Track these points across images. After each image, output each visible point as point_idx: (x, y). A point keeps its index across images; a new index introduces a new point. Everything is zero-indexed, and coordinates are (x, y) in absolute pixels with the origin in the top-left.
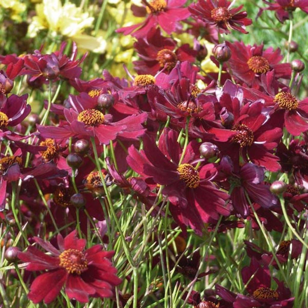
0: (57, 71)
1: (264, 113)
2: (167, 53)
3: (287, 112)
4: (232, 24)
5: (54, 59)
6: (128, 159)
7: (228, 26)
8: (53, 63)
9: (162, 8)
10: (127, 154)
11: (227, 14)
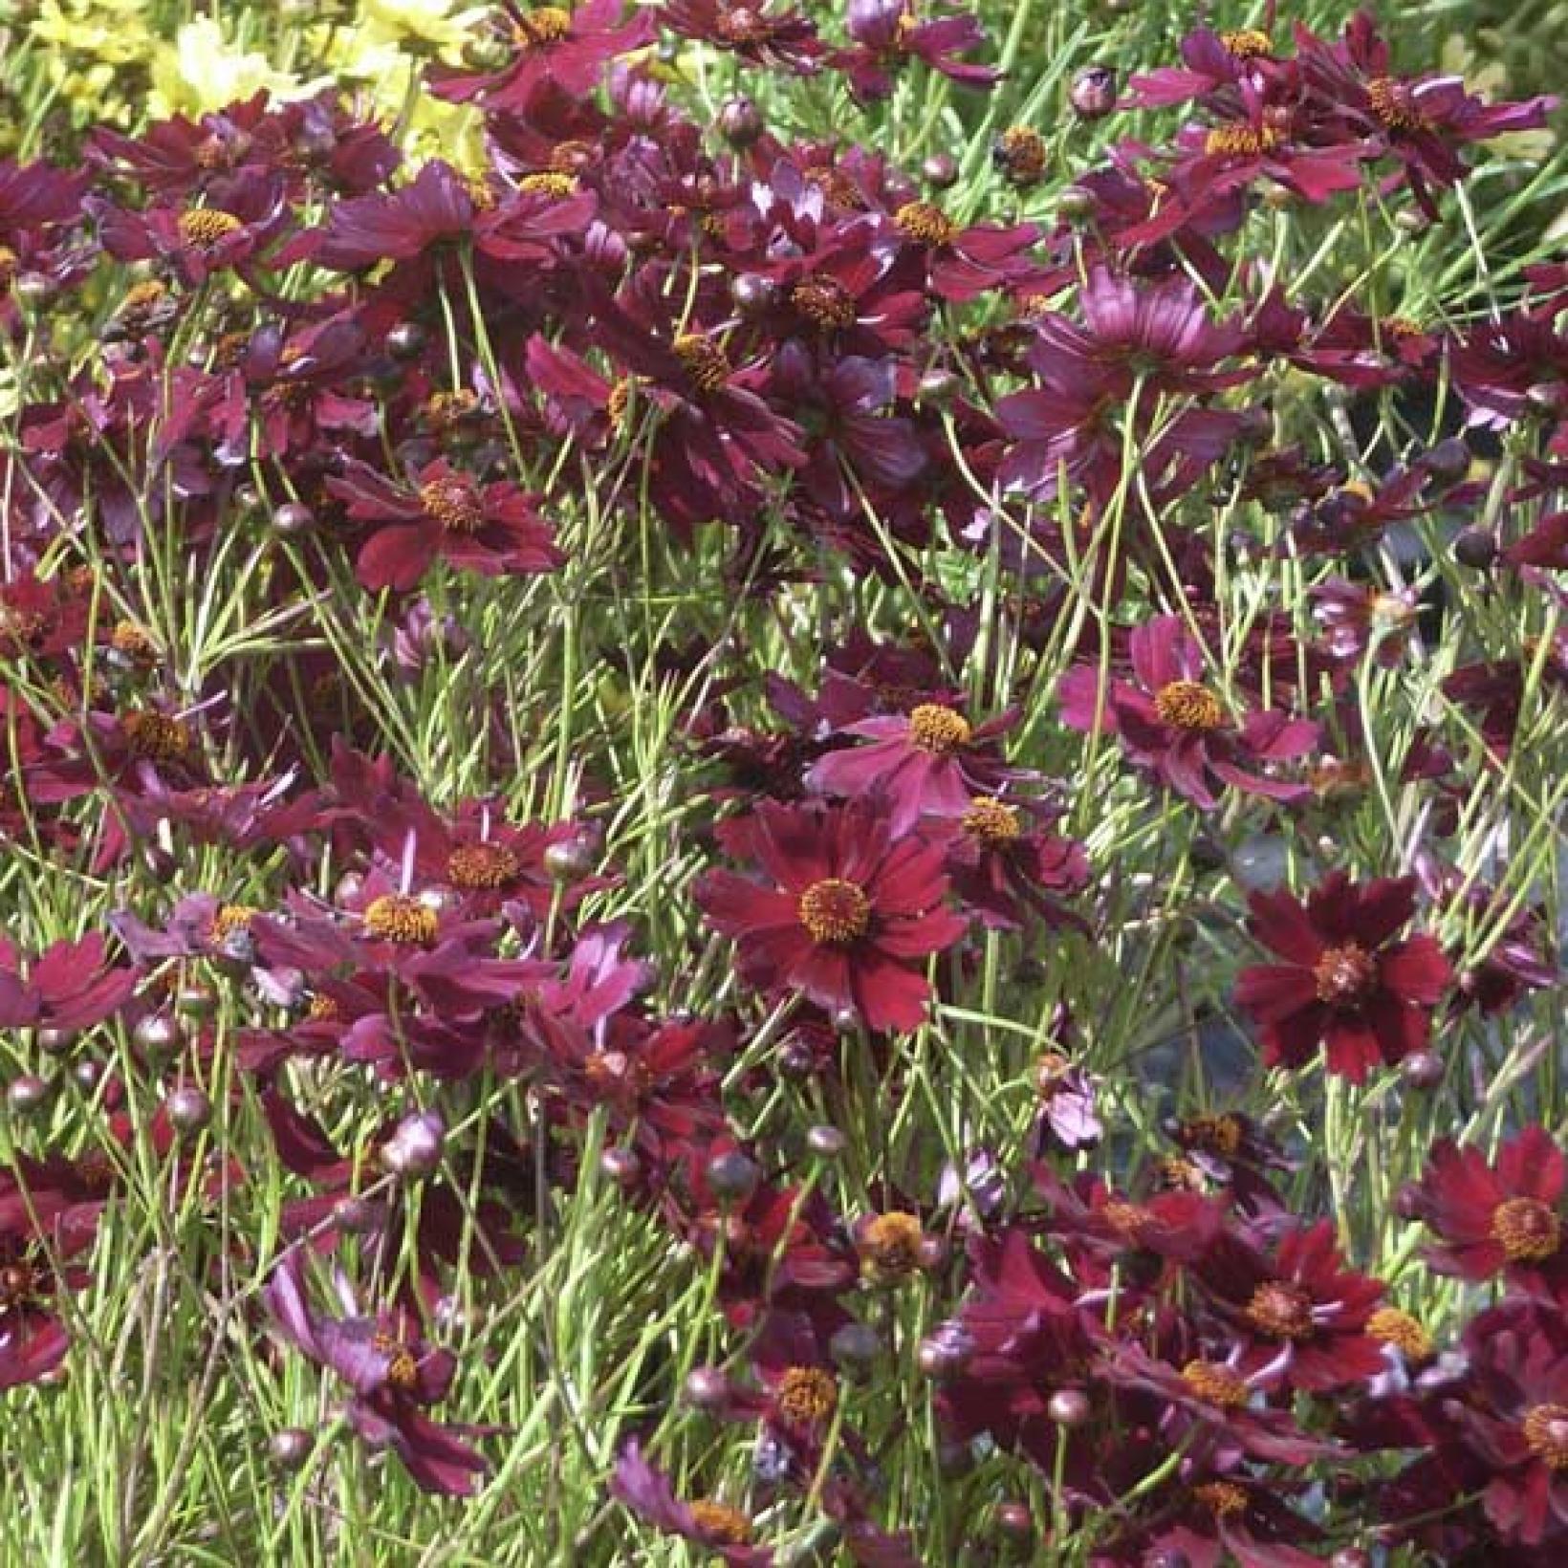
0: (330, 142)
1: (877, 253)
2: (578, 149)
3: (931, 252)
4: (775, 49)
5: (322, 113)
6: (528, 366)
7: (767, 54)
8: (319, 121)
9: (560, 31)
10: (525, 356)
11: (760, 24)
